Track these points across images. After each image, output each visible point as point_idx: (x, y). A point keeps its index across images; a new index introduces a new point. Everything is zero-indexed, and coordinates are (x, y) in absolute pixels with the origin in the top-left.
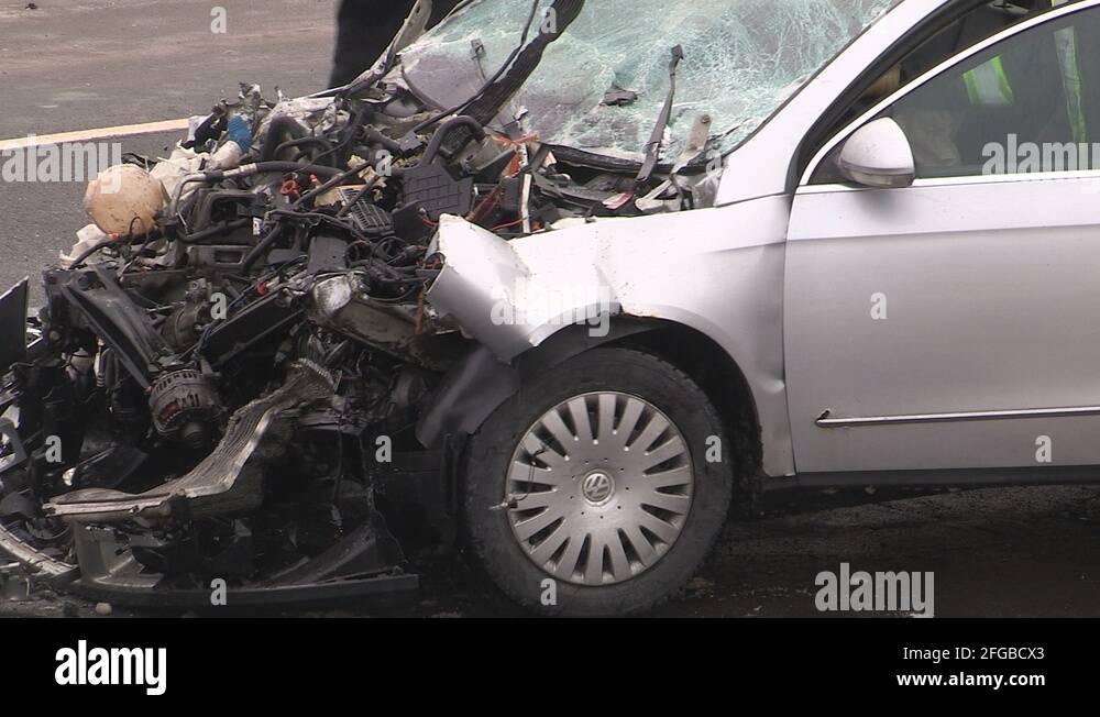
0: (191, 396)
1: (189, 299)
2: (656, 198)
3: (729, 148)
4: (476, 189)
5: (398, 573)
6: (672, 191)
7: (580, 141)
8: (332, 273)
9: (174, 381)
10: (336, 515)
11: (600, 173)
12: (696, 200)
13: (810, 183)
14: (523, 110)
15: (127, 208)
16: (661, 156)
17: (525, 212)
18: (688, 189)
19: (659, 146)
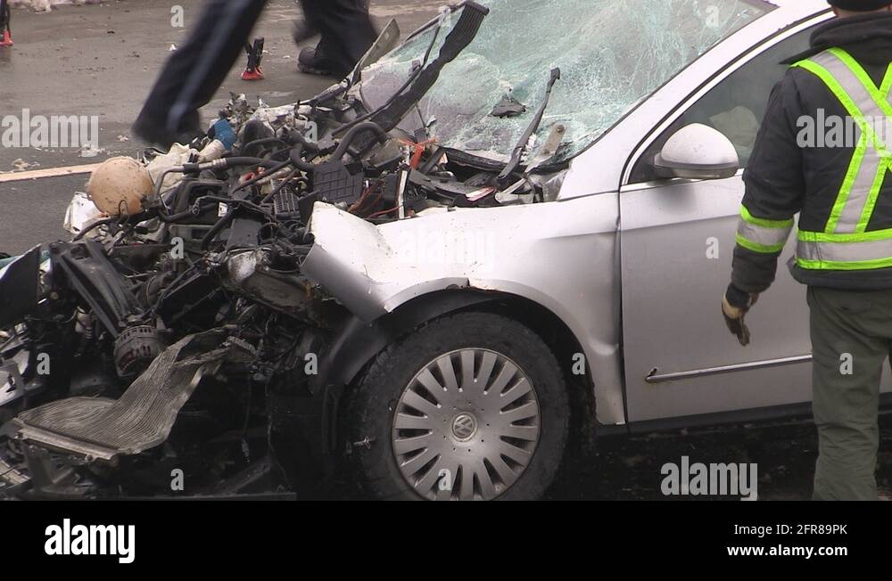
0: (144, 347)
1: (159, 269)
2: (513, 193)
3: (575, 153)
4: (367, 182)
5: (281, 490)
6: (528, 187)
7: (467, 145)
8: (245, 248)
9: (132, 335)
10: (245, 448)
11: (479, 171)
12: (546, 196)
13: (629, 183)
14: (432, 119)
15: (118, 193)
16: (523, 158)
17: (400, 201)
18: (540, 186)
19: (523, 150)
